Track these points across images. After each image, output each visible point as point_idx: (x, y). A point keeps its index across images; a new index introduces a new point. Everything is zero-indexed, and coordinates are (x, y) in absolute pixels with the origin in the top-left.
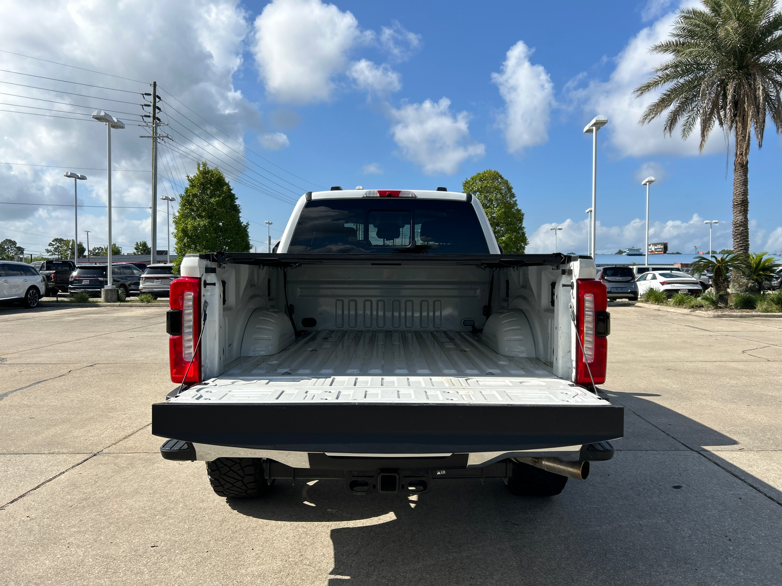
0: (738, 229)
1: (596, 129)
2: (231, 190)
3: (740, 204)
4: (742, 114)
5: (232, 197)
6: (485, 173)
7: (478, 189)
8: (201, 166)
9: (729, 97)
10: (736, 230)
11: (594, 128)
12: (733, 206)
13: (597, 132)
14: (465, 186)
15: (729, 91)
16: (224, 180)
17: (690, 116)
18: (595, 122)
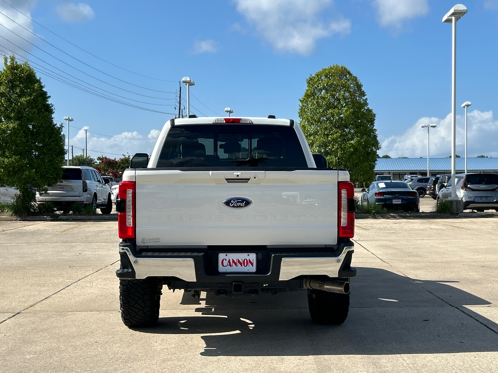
1: (455, 19)
2: (42, 87)
5: (44, 96)
6: (331, 68)
7: (324, 86)
8: (9, 60)
11: (453, 18)
13: (457, 23)
14: (309, 83)
16: (34, 76)
18: (453, 11)
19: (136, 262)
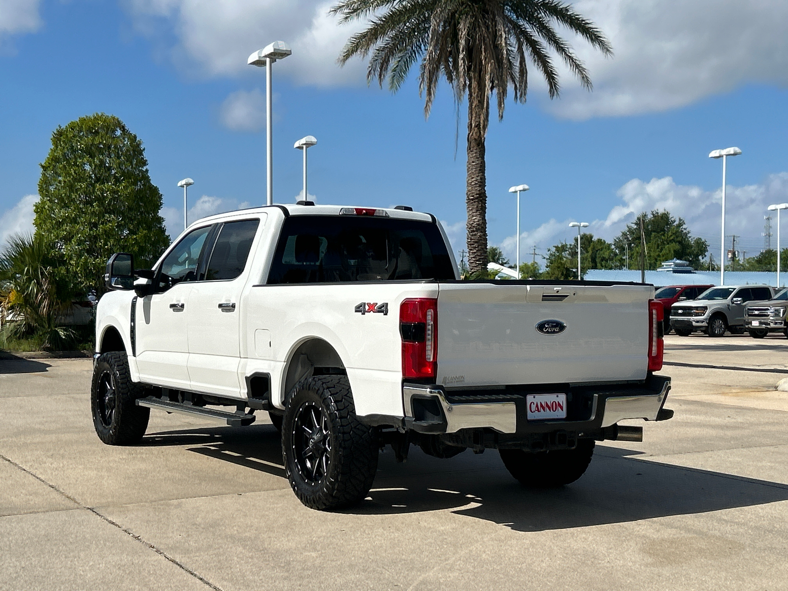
0: (475, 235)
3: (477, 198)
4: (478, 67)
9: (463, 42)
10: (472, 235)
11: (268, 60)
12: (467, 201)
15: (462, 32)
17: (402, 57)
18: (270, 50)
19: (450, 410)
